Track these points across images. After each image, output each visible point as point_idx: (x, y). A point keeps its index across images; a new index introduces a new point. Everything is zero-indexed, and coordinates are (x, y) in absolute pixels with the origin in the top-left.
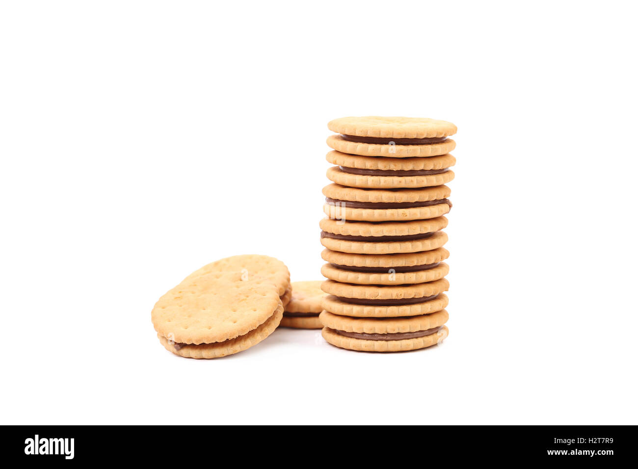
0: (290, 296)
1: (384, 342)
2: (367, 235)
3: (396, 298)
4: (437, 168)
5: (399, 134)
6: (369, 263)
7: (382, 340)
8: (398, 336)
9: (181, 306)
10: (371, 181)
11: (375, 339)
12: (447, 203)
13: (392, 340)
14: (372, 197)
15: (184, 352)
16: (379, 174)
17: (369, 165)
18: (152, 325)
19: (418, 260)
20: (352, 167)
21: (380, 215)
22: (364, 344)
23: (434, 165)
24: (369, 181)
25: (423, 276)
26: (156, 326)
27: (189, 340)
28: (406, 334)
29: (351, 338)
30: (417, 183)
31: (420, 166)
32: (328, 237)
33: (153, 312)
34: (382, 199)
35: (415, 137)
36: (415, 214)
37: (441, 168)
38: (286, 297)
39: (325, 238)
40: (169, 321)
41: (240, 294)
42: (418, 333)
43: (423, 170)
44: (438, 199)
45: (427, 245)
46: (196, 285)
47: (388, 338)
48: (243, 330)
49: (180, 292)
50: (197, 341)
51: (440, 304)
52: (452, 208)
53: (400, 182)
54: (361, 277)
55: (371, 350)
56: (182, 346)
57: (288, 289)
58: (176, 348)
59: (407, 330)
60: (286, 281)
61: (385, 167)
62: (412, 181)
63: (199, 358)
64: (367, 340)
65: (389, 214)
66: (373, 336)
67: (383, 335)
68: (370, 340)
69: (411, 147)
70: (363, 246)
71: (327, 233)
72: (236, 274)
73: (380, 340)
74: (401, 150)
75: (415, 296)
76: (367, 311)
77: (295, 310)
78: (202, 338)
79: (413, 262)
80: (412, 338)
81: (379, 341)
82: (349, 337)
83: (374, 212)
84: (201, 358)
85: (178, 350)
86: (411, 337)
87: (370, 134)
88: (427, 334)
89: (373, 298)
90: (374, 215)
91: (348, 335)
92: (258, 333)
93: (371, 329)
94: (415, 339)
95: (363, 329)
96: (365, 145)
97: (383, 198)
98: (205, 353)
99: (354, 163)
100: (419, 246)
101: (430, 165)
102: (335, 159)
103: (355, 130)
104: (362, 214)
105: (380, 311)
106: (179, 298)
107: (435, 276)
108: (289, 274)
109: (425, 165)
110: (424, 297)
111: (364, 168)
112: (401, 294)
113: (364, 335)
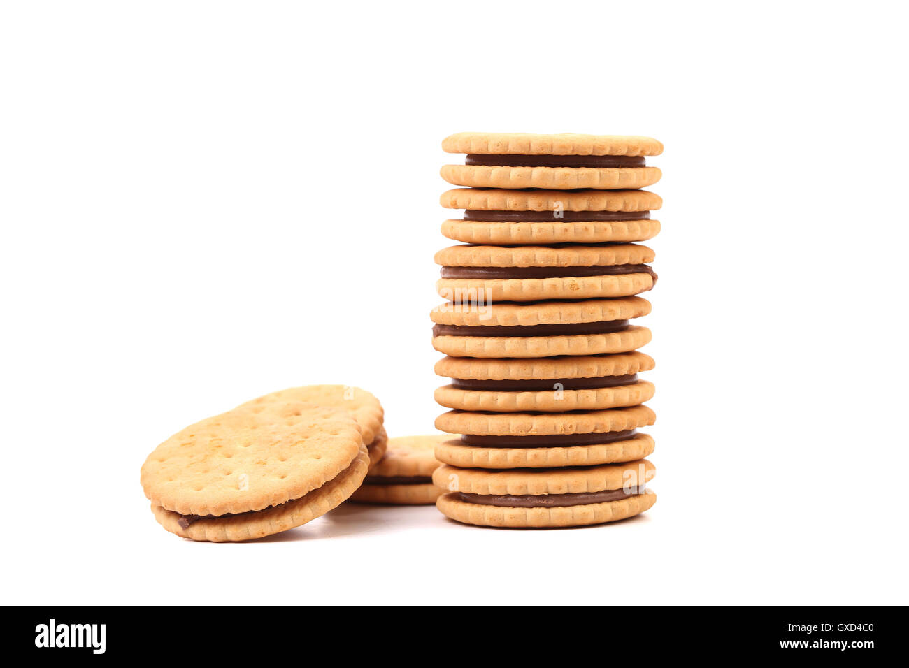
0: (384, 448)
1: (542, 510)
2: (511, 324)
3: (563, 432)
4: (630, 208)
5: (563, 147)
6: (515, 372)
7: (540, 506)
8: (568, 499)
9: (192, 456)
10: (515, 230)
11: (529, 504)
12: (648, 272)
13: (557, 506)
14: (518, 257)
15: (196, 531)
16: (530, 219)
17: (512, 202)
18: (142, 489)
19: (599, 368)
20: (483, 208)
21: (533, 288)
22: (508, 514)
23: (625, 203)
24: (512, 231)
25: (610, 396)
26: (147, 490)
27: (204, 508)
28: (582, 496)
29: (487, 505)
30: (595, 232)
31: (601, 204)
32: (444, 335)
33: (143, 469)
34: (535, 260)
35: (590, 152)
36: (593, 286)
37: (636, 209)
38: (378, 448)
39: (439, 337)
40: (171, 480)
41: (294, 434)
42: (603, 495)
43: (605, 212)
44: (632, 263)
45: (615, 342)
46: (219, 425)
47: (551, 502)
48: (297, 490)
49: (192, 436)
50: (217, 510)
51: (640, 447)
52: (658, 282)
53: (566, 230)
54: (502, 399)
55: (522, 524)
56: (191, 520)
57: (380, 437)
58: (181, 524)
59: (584, 489)
60: (376, 420)
61: (540, 205)
62: (586, 229)
63: (221, 540)
64: (514, 507)
65: (548, 286)
66: (524, 500)
67: (542, 497)
68: (519, 507)
69: (584, 171)
70: (504, 343)
71: (442, 326)
72: (288, 405)
73: (536, 506)
74: (566, 175)
75: (596, 429)
76: (512, 456)
77: (392, 472)
78: (226, 505)
79: (591, 369)
80: (592, 503)
81: (534, 509)
82: (483, 504)
83: (521, 284)
84: (225, 539)
85: (185, 528)
86: (589, 501)
87: (513, 149)
88: (618, 497)
89: (523, 434)
90: (522, 288)
91: (480, 501)
92: (324, 496)
93: (521, 488)
94: (597, 505)
95: (506, 487)
96: (506, 169)
97: (537, 259)
98: (231, 531)
99: (486, 201)
100: (601, 343)
101: (618, 204)
102: (454, 198)
103: (487, 143)
104: (501, 288)
105: (536, 456)
106: (190, 444)
107: (631, 396)
108: (382, 411)
109: (608, 204)
110: (610, 432)
111: (503, 209)
112: (571, 426)
113: (509, 499)
